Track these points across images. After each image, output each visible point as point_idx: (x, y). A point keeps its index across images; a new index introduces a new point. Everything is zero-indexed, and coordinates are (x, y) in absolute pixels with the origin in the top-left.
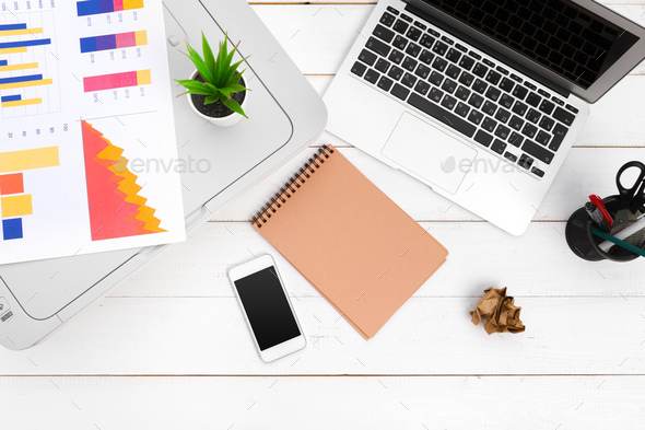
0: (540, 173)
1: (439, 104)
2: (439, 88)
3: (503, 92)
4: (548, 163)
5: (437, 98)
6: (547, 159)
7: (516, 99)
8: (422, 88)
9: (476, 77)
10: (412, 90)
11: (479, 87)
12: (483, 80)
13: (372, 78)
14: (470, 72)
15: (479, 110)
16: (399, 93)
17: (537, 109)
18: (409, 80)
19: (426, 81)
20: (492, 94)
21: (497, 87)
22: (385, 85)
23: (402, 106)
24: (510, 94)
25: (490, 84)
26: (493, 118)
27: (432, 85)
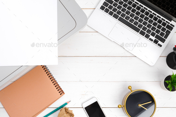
0: (161, 46)
1: (128, 21)
2: (129, 16)
3: (150, 18)
4: (163, 42)
5: (128, 19)
6: (163, 41)
7: (154, 21)
8: (123, 15)
9: (141, 13)
10: (120, 16)
11: (142, 16)
12: (144, 14)
13: (107, 11)
14: (139, 11)
15: (142, 24)
16: (116, 17)
17: (161, 25)
18: (119, 13)
19: (125, 13)
20: (146, 19)
21: (148, 17)
22: (111, 14)
23: (116, 21)
24: (152, 19)
25: (145, 16)
26: (146, 26)
27: (127, 15)
